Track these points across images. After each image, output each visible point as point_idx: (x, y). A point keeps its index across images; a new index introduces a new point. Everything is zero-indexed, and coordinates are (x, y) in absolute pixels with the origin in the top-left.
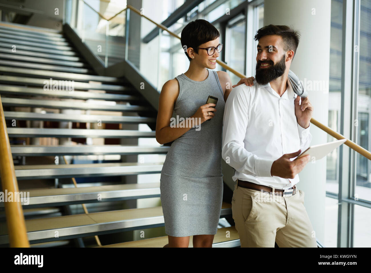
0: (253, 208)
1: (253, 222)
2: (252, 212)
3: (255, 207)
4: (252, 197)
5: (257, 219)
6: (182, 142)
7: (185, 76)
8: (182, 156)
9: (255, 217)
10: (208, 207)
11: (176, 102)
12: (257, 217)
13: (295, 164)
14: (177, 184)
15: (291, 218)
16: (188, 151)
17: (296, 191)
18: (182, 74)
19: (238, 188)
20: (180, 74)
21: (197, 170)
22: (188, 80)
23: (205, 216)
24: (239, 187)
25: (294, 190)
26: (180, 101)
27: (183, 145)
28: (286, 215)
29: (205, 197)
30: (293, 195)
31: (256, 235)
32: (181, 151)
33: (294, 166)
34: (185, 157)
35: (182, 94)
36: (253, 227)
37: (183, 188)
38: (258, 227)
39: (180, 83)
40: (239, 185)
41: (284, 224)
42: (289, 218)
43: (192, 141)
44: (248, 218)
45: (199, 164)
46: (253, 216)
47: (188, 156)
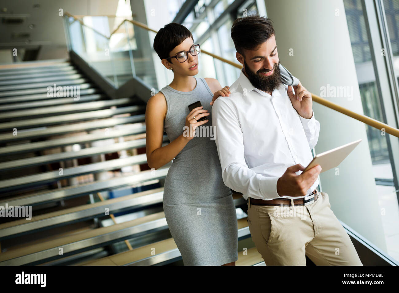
0: (273, 227)
1: (276, 243)
2: (272, 232)
3: (274, 226)
4: (269, 215)
5: (279, 239)
6: (180, 167)
7: (170, 88)
8: (184, 182)
9: (277, 237)
10: (224, 232)
11: (166, 120)
12: (279, 236)
13: (303, 179)
14: (186, 213)
15: (318, 227)
16: (189, 176)
17: (318, 195)
18: (167, 86)
19: (251, 207)
20: (165, 87)
21: (203, 194)
22: (175, 92)
23: (223, 242)
24: (252, 205)
25: (315, 195)
26: (170, 118)
27: (181, 169)
28: (312, 225)
29: (218, 221)
30: (315, 201)
31: (282, 257)
32: (181, 177)
33: (302, 181)
34: (187, 182)
35: (170, 109)
36: (277, 248)
37: (193, 216)
38: (283, 247)
39: (166, 97)
40: (251, 204)
41: (311, 236)
42: (317, 229)
43: (191, 163)
44: (270, 239)
45: (204, 187)
46: (275, 235)
47: (190, 181)
